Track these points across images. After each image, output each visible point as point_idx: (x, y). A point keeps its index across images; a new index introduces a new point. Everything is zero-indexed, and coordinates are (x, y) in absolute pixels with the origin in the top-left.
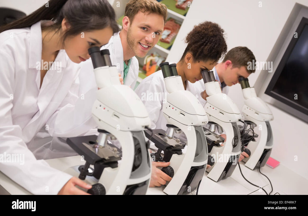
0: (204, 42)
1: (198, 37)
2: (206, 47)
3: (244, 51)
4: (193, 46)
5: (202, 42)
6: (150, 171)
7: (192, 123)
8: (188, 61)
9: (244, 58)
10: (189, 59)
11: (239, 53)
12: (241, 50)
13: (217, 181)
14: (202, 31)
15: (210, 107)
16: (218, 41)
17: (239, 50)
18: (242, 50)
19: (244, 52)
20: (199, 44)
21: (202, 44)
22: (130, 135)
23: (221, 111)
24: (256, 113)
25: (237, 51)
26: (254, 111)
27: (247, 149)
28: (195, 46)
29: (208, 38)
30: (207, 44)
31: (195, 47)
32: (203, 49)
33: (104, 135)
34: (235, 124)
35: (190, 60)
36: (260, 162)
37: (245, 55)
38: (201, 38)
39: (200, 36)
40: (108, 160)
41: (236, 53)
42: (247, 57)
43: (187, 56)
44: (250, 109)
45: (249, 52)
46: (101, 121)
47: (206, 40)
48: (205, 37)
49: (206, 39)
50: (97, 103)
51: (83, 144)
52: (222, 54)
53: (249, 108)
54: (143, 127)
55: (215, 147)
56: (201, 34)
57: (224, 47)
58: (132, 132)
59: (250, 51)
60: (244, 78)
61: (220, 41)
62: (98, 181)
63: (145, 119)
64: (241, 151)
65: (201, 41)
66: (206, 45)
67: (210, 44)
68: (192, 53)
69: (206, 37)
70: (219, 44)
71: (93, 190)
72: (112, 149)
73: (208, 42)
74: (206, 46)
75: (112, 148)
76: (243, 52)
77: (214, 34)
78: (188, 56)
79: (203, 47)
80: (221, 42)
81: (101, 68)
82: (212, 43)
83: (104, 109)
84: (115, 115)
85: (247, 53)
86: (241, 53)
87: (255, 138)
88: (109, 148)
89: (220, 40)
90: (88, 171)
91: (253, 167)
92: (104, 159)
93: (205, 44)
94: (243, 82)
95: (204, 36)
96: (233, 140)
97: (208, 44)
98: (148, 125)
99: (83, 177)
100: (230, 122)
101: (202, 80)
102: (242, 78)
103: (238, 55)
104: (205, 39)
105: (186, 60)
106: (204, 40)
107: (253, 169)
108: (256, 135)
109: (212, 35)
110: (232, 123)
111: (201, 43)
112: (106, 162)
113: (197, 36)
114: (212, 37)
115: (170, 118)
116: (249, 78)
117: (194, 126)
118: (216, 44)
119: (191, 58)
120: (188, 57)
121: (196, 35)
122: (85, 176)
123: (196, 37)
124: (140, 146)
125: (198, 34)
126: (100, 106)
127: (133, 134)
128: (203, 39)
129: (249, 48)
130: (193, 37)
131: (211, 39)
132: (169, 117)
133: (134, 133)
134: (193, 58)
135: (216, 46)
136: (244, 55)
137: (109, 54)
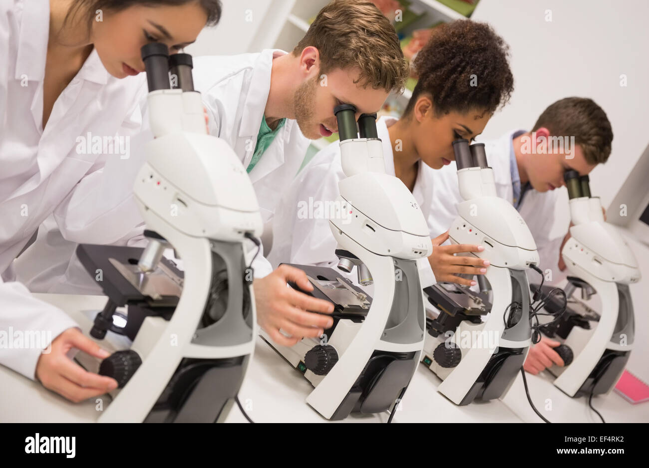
0: (458, 66)
1: (443, 55)
2: (463, 75)
3: (582, 107)
4: (432, 76)
5: (453, 66)
6: (251, 335)
7: (389, 251)
8: (423, 116)
9: (580, 125)
10: (423, 110)
11: (571, 111)
12: (575, 106)
13: (458, 403)
14: (450, 40)
15: (464, 226)
16: (490, 62)
17: (571, 104)
18: (578, 106)
19: (584, 109)
20: (445, 69)
21: (453, 71)
22: (207, 248)
23: (490, 240)
24: (596, 260)
25: (566, 107)
26: (591, 255)
27: (567, 347)
28: (437, 75)
29: (465, 55)
30: (464, 68)
31: (436, 77)
32: (455, 82)
33: (155, 244)
34: (521, 274)
35: (427, 112)
36: (592, 380)
37: (583, 119)
38: (451, 55)
39: (446, 52)
40: (157, 301)
41: (564, 111)
42: (587, 123)
43: (418, 105)
44: (582, 250)
45: (596, 112)
46: (149, 211)
47: (461, 61)
48: (458, 54)
49: (462, 57)
50: (146, 169)
51: (109, 262)
52: (502, 98)
53: (580, 246)
54: (240, 232)
55: (467, 322)
56: (448, 47)
57: (506, 75)
58: (212, 241)
59: (599, 109)
60: (577, 173)
61: (495, 62)
62: (131, 345)
63: (247, 215)
64: (532, 340)
65: (450, 62)
66: (461, 73)
67: (472, 68)
68: (431, 95)
69: (461, 54)
70: (494, 69)
71: (113, 361)
72: (179, 282)
73: (468, 63)
74: (463, 73)
75: (179, 280)
76: (579, 110)
77: (479, 46)
78: (423, 103)
79: (455, 76)
80: (497, 64)
81: (163, 93)
82: (477, 65)
83: (159, 183)
84: (179, 200)
85: (590, 114)
86: (574, 113)
87: (591, 323)
88: (173, 279)
89: (495, 58)
90: (112, 320)
91: (573, 389)
92: (148, 298)
93: (460, 69)
94: (574, 183)
95: (456, 50)
96: (507, 309)
97: (466, 70)
98: (253, 231)
99: (100, 332)
100: (506, 266)
101: (453, 164)
102: (571, 174)
103: (568, 115)
104: (459, 58)
105: (417, 113)
106: (457, 60)
107: (572, 394)
108: (596, 314)
109: (476, 48)
110: (511, 270)
111: (450, 67)
112: (153, 305)
113: (439, 52)
114: (474, 52)
115: (343, 233)
116: (592, 175)
117: (392, 257)
118: (485, 68)
119: (427, 107)
120: (421, 106)
121: (437, 50)
122: (105, 332)
123: (438, 56)
124: (227, 275)
125: (442, 47)
126: (151, 177)
127: (214, 247)
128: (453, 58)
129: (599, 102)
130: (431, 56)
131: (473, 58)
132: (341, 232)
133: (216, 244)
134: (433, 106)
135: (485, 73)
136: (581, 117)
137: (191, 67)
